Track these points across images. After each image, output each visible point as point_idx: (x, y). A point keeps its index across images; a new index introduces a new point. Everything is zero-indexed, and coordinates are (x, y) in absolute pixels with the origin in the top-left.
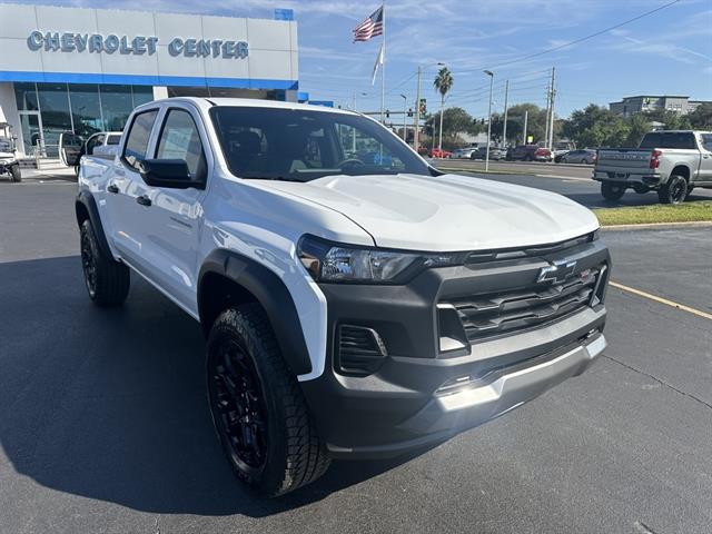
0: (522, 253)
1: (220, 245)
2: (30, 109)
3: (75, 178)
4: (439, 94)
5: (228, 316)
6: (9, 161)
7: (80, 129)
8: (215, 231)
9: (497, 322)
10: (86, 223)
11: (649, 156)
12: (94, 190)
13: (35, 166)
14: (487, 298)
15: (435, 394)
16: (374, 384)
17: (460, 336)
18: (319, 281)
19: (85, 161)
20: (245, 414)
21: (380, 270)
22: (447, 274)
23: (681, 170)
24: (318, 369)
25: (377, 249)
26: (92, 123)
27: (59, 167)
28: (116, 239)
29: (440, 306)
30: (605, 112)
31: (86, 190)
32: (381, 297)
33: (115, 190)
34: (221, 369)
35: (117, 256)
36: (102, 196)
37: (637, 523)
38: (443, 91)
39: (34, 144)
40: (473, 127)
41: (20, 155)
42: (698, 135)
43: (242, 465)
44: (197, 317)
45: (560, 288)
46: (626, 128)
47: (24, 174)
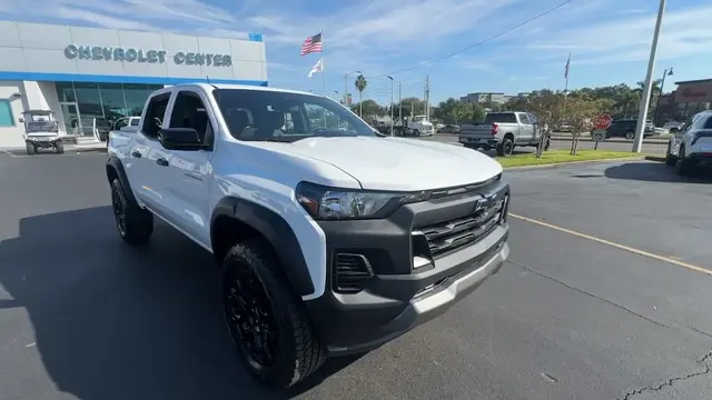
0: (463, 190)
1: (226, 194)
2: (69, 100)
3: (105, 150)
4: (358, 91)
5: (237, 249)
6: (53, 139)
7: (110, 115)
8: (221, 182)
9: (450, 241)
10: (115, 181)
11: (491, 127)
12: (121, 156)
13: (75, 142)
14: (443, 224)
15: (411, 301)
16: (364, 298)
17: (428, 255)
18: (316, 218)
19: (113, 135)
20: (255, 325)
21: (362, 208)
22: (417, 208)
23: (509, 135)
24: (320, 290)
25: (363, 191)
26: (119, 112)
27: (94, 141)
28: (141, 192)
29: (414, 233)
30: (458, 102)
31: (114, 156)
32: (368, 229)
33: (138, 155)
34: (233, 290)
35: (142, 205)
36: (129, 161)
37: (543, 374)
38: (361, 88)
39: (74, 126)
40: (381, 112)
41: (62, 134)
42: (517, 114)
43: (256, 365)
44: (211, 250)
45: (486, 214)
46: (471, 112)
47: (66, 148)
